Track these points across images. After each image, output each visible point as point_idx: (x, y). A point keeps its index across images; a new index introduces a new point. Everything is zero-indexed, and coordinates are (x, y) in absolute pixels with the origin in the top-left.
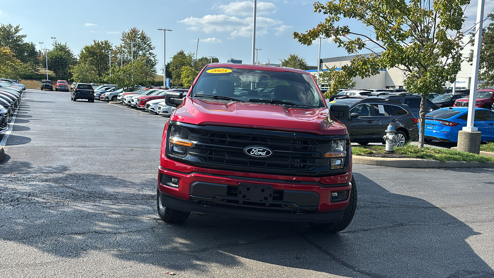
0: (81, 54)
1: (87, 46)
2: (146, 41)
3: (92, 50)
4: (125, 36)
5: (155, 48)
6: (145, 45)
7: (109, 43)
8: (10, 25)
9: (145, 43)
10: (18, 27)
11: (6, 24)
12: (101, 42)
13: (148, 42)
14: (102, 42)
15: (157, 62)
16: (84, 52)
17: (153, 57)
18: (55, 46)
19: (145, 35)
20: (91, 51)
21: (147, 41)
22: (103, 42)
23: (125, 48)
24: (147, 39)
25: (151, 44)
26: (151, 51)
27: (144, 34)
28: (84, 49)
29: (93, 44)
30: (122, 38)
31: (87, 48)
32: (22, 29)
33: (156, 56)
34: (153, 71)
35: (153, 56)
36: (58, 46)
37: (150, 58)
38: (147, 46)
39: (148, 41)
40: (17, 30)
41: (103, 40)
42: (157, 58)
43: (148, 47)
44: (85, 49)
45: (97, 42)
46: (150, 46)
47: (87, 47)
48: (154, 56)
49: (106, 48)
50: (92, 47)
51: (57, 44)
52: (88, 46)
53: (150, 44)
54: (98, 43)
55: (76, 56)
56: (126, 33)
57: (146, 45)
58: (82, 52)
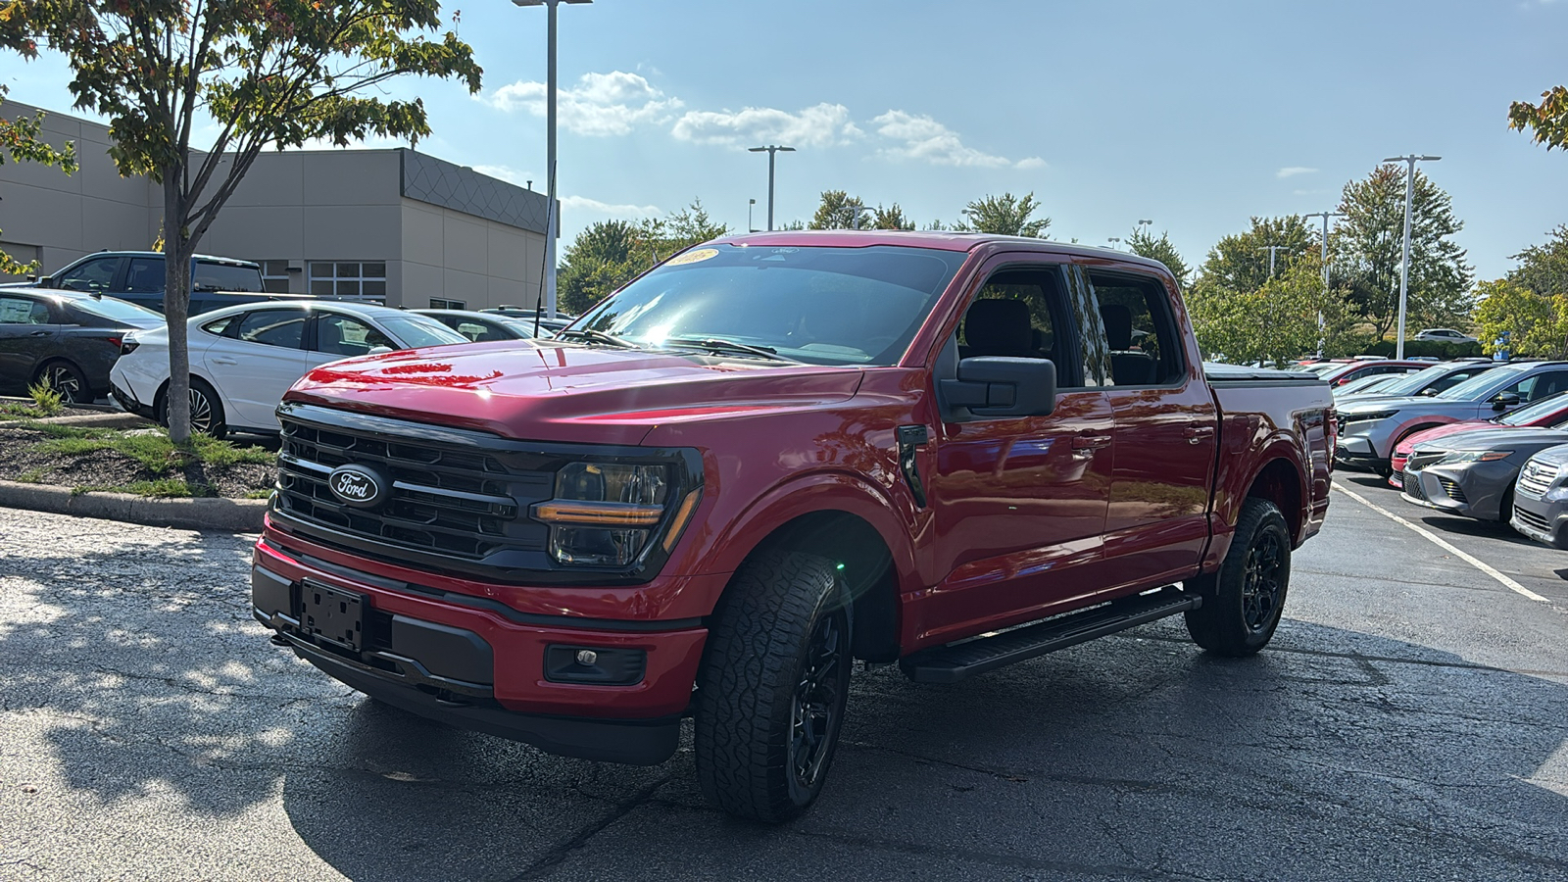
0: (1209, 263)
1: (1229, 238)
2: (1431, 206)
3: (1244, 250)
4: (1352, 195)
5: (1463, 226)
6: (1427, 221)
7: (1300, 222)
8: (1008, 197)
9: (1426, 214)
10: (1030, 200)
11: (998, 197)
12: (1276, 222)
13: (1439, 209)
14: (1279, 221)
15: (1469, 273)
16: (1221, 258)
17: (1453, 258)
18: (1135, 246)
19: (1428, 185)
20: (1242, 252)
21: (1435, 207)
22: (1282, 221)
23: (1350, 236)
24: (1436, 200)
25: (1451, 213)
26: (1444, 238)
27: (1424, 183)
28: (1218, 247)
29: (1249, 229)
30: (1344, 203)
31: (1229, 246)
32: (1039, 203)
33: (1463, 254)
34: (1461, 308)
35: (1454, 254)
36: (1142, 243)
37: (1441, 263)
38: (1432, 223)
39: (1439, 205)
40: (1025, 210)
41: (1283, 216)
42: (1468, 261)
43: (1436, 225)
44: (1221, 247)
45: (1262, 223)
46: (1445, 221)
47: (1230, 242)
48: (1458, 256)
49: (1291, 239)
50: (1246, 239)
51: (1139, 239)
52: (1232, 237)
53: (1444, 217)
54: (1267, 225)
55: (1193, 271)
56: (1357, 185)
57: (1431, 220)
58: (1214, 257)
